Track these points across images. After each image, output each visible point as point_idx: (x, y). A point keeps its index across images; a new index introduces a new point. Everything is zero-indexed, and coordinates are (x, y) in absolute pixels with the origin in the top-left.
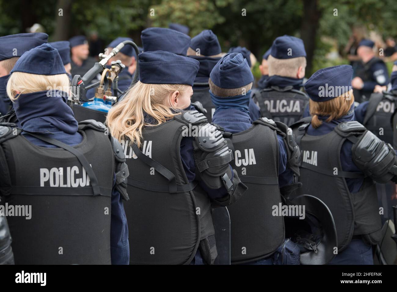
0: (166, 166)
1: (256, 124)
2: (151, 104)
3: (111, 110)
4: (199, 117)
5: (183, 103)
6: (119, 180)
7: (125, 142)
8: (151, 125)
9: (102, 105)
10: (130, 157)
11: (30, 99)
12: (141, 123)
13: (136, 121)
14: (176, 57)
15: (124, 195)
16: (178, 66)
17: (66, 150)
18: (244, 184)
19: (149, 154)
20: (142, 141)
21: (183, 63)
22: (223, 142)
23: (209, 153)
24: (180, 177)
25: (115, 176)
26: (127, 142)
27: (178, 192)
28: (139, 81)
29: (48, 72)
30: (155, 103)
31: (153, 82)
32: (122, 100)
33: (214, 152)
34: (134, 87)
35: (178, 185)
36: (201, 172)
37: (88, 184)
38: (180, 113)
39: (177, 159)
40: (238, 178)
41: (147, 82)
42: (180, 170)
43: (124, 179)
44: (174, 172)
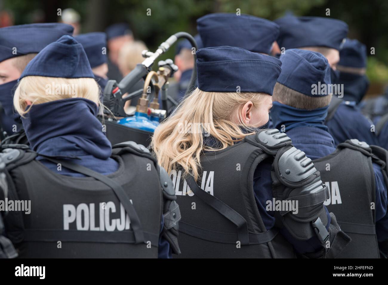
0: (233, 207)
1: (342, 148)
2: (213, 119)
3: (159, 129)
4: (280, 138)
5: (258, 118)
6: (168, 225)
7: (177, 173)
8: (212, 150)
9: (146, 122)
10: (184, 194)
11: (46, 111)
12: (199, 147)
13: (192, 144)
14: (249, 54)
15: (174, 246)
16: (252, 67)
17: (97, 180)
18: (345, 234)
19: (210, 189)
20: (200, 172)
21: (258, 63)
22: (314, 174)
23: (294, 189)
24: (253, 222)
25: (162, 219)
26: (180, 172)
27: (251, 243)
28: (198, 88)
29: (70, 74)
30: (219, 119)
31: (216, 89)
32: (173, 115)
33: (302, 187)
34: (190, 96)
35: (251, 233)
36: (283, 216)
37: (128, 227)
38: (254, 133)
39: (249, 197)
40: (337, 224)
41: (208, 90)
42: (254, 213)
43: (174, 224)
44: (245, 216)
